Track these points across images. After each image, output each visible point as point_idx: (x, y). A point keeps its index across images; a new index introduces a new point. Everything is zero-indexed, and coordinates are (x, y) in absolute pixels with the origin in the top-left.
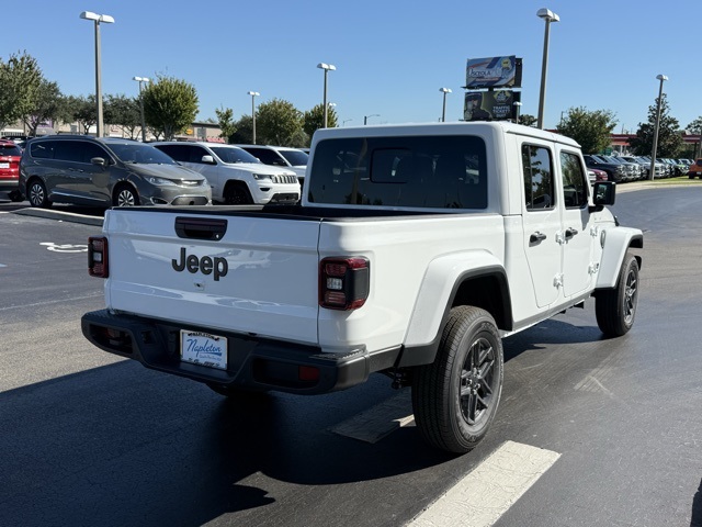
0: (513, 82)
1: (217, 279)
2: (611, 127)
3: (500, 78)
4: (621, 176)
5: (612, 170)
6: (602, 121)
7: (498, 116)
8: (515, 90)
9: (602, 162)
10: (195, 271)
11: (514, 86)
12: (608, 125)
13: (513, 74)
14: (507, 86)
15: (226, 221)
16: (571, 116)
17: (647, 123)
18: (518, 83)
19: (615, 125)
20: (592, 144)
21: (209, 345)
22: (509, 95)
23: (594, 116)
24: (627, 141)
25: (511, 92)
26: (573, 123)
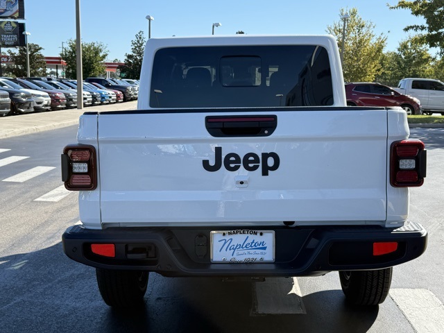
0: (17, 15)
1: (265, 173)
2: (104, 57)
3: (6, 10)
4: (131, 95)
5: (124, 90)
6: (97, 52)
7: (6, 43)
8: (20, 21)
9: (115, 84)
10: (236, 168)
11: (19, 18)
12: (101, 55)
13: (17, 7)
14: (12, 17)
15: (275, 117)
16: (71, 46)
17: (131, 53)
18: (22, 16)
19: (106, 55)
20: (90, 70)
21: (249, 241)
22: (15, 25)
23: (89, 48)
24: (118, 68)
25: (16, 23)
26: (74, 52)
